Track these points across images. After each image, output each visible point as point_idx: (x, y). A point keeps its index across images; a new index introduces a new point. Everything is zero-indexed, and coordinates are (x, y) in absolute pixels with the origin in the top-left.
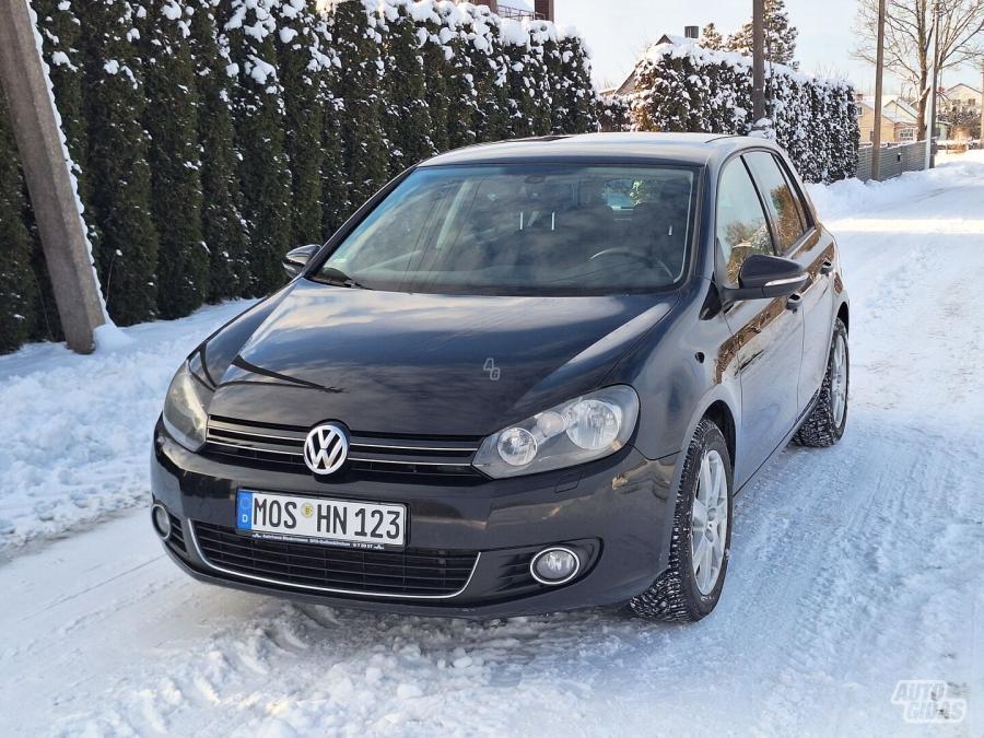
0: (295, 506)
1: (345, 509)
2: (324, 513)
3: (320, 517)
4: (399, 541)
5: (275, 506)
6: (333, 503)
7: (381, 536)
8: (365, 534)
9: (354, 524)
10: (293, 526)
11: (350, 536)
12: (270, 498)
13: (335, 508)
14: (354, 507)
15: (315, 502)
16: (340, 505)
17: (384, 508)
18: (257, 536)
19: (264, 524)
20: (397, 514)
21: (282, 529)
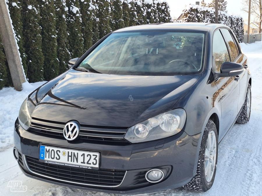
0: (60, 152)
1: (78, 153)
2: (70, 155)
3: (69, 156)
4: (97, 166)
5: (53, 151)
6: (73, 151)
7: (90, 164)
8: (85, 163)
9: (81, 159)
10: (59, 159)
11: (79, 163)
12: (51, 148)
13: (74, 153)
14: (81, 153)
15: (67, 151)
16: (76, 152)
17: (91, 154)
18: (46, 162)
19: (49, 158)
20: (96, 156)
21: (55, 160)
